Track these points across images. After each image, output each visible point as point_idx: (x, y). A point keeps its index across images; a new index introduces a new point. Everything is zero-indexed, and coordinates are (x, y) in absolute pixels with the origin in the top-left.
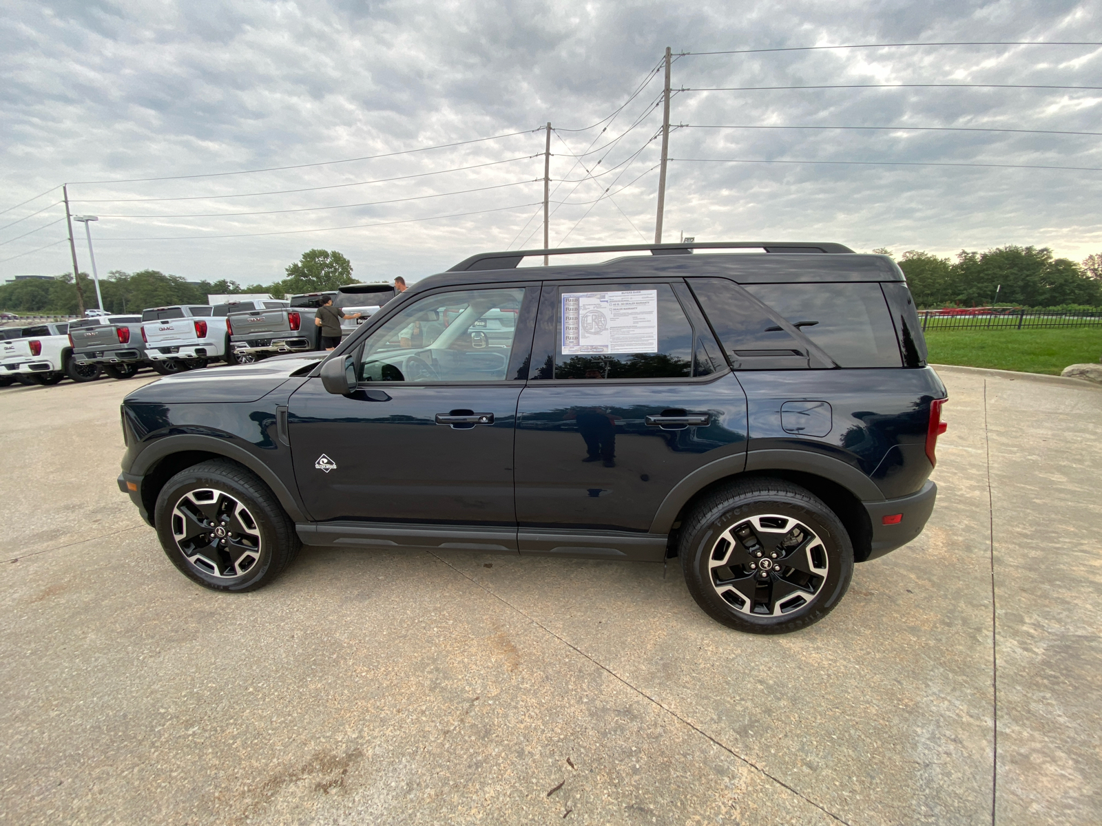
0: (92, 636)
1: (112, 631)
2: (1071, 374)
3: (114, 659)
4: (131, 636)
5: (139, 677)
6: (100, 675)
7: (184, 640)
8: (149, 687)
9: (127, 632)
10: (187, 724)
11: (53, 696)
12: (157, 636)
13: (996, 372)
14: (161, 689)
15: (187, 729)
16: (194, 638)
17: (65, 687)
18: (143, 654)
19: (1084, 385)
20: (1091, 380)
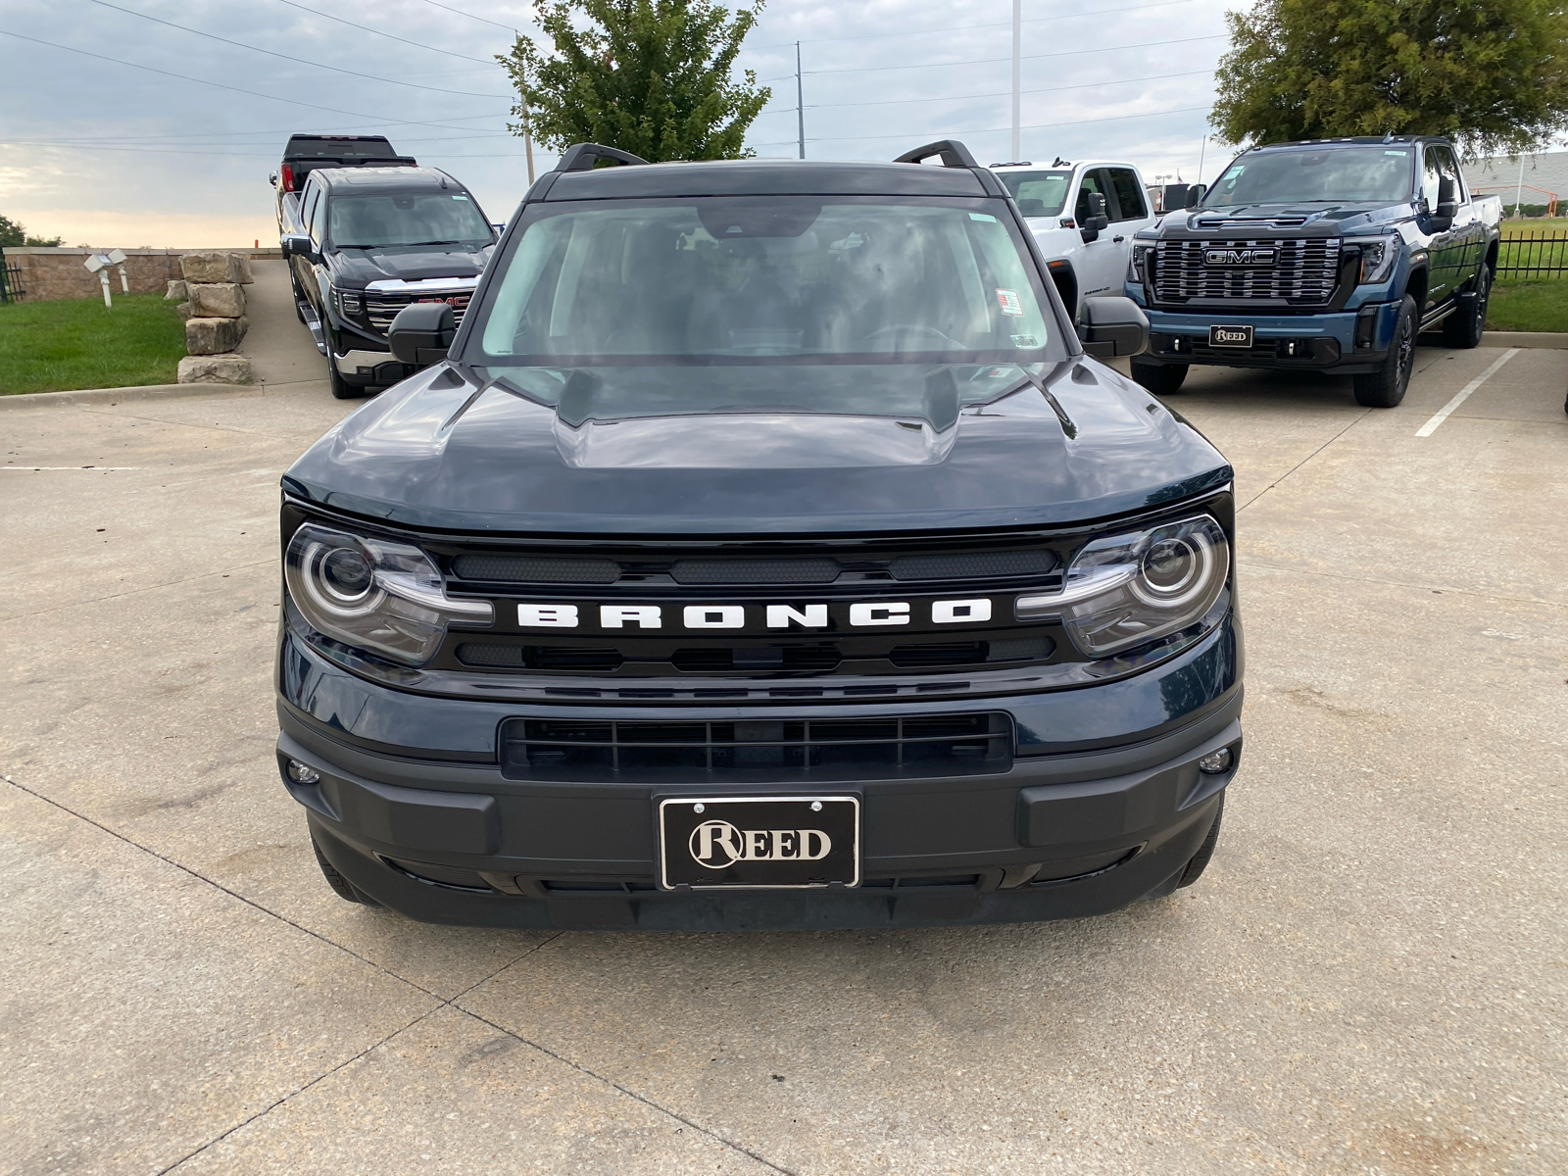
0: (1401, 949)
1: (1363, 933)
2: (193, 377)
3: (1390, 886)
4: (1342, 902)
5: (1377, 843)
6: (1422, 879)
7: (1287, 847)
8: (1374, 827)
9: (1343, 914)
10: (1367, 776)
11: (1497, 893)
12: (1312, 875)
13: (75, 396)
14: (1364, 816)
15: (1372, 773)
16: (1274, 840)
17: (1476, 895)
18: (1349, 866)
19: (227, 391)
20: (227, 381)
